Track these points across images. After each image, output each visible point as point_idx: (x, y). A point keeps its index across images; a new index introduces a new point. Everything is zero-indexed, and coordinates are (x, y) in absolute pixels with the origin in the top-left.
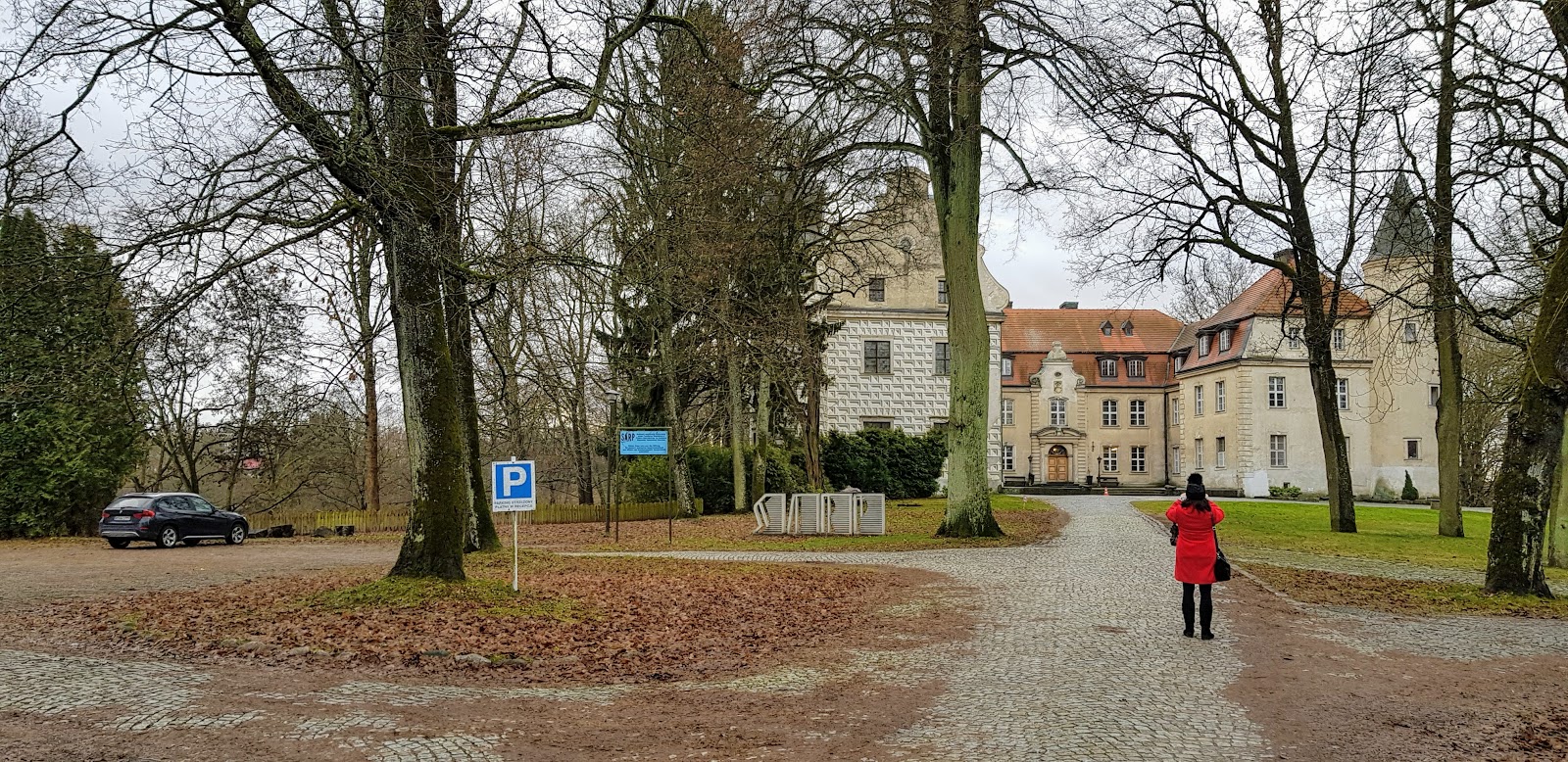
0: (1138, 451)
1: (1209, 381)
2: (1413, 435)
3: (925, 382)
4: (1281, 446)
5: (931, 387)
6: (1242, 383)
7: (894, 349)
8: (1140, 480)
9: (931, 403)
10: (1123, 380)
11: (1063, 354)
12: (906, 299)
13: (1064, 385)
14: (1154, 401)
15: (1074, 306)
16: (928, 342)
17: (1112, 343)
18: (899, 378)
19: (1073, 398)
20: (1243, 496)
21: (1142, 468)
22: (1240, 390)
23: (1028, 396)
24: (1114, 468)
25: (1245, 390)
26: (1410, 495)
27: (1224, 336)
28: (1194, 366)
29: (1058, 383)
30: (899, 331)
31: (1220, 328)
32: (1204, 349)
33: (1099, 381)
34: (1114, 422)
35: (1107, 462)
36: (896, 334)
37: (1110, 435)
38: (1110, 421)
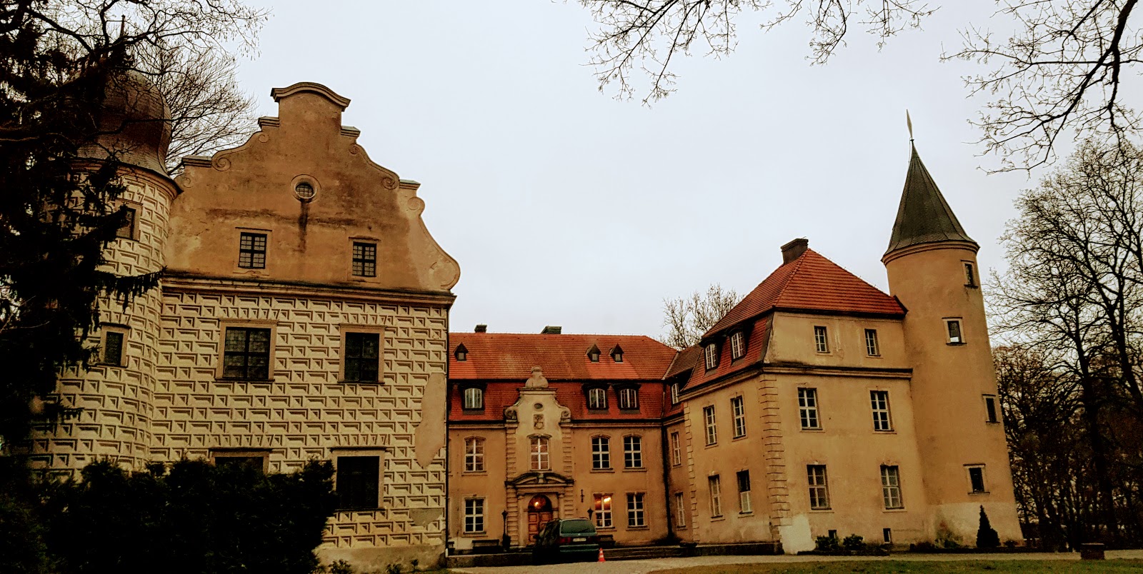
0: (635, 498)
1: (721, 401)
2: (974, 459)
3: (326, 392)
4: (820, 481)
5: (336, 400)
6: (766, 397)
7: (277, 340)
8: (639, 538)
9: (334, 425)
10: (614, 413)
11: (544, 382)
12: (301, 267)
13: (546, 420)
14: (651, 438)
15: (557, 330)
16: (333, 331)
17: (599, 371)
18: (282, 386)
19: (557, 435)
20: (780, 552)
21: (640, 522)
22: (764, 406)
23: (502, 434)
24: (608, 523)
25: (771, 405)
26: (987, 540)
27: (737, 342)
28: (699, 383)
29: (539, 417)
30: (286, 313)
31: (731, 331)
32: (711, 361)
33: (587, 416)
34: (606, 465)
35: (599, 516)
36: (282, 318)
37: (602, 480)
38: (601, 464)
